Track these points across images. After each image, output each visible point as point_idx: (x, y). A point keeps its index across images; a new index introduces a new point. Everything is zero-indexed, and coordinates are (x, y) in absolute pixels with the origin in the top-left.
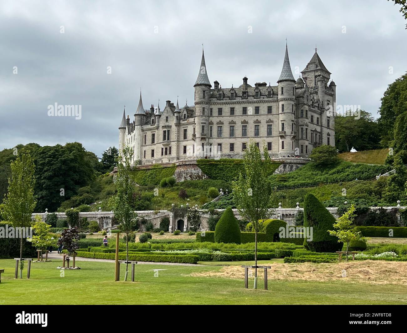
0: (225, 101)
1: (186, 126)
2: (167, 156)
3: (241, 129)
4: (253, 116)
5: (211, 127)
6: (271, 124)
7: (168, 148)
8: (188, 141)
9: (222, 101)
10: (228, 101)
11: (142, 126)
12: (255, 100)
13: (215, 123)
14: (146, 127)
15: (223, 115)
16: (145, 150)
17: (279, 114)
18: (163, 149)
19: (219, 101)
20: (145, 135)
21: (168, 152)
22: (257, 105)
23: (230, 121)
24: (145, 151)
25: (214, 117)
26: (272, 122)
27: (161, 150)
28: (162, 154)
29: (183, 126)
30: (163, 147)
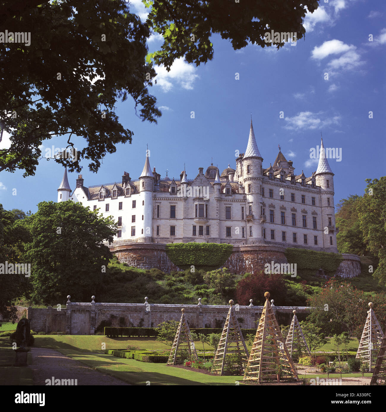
0: (276, 182)
1: (229, 203)
2: (203, 237)
3: (291, 216)
4: (301, 205)
5: (264, 209)
6: (315, 216)
7: (205, 227)
8: (233, 222)
9: (273, 181)
10: (279, 183)
11: (154, 194)
12: (302, 187)
13: (267, 205)
14: (159, 195)
15: (275, 197)
16: (157, 224)
17: (321, 207)
18: (194, 227)
19: (270, 181)
20: (158, 206)
21: (204, 232)
22: (303, 193)
23: (281, 206)
24: (158, 227)
25: (266, 199)
26: (317, 214)
27: (191, 228)
28: (194, 234)
29: (225, 202)
30: (195, 224)
